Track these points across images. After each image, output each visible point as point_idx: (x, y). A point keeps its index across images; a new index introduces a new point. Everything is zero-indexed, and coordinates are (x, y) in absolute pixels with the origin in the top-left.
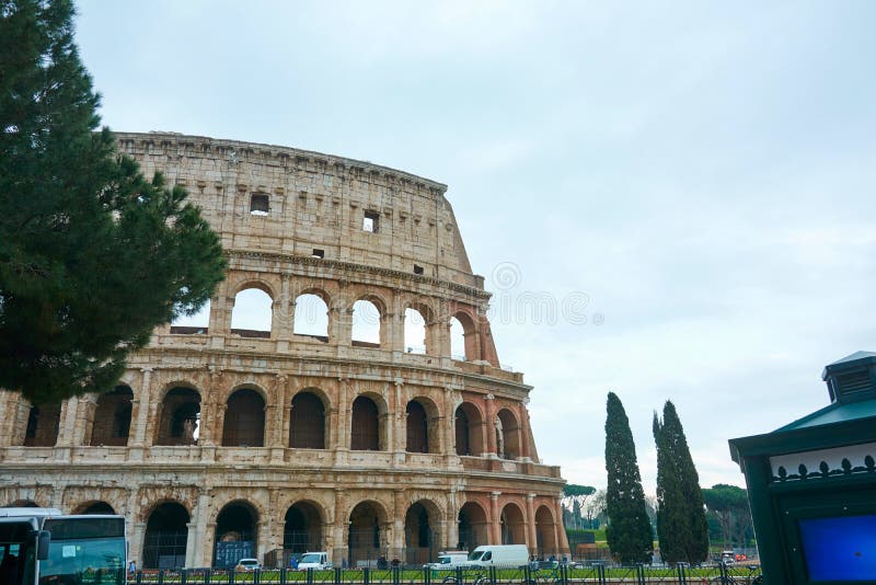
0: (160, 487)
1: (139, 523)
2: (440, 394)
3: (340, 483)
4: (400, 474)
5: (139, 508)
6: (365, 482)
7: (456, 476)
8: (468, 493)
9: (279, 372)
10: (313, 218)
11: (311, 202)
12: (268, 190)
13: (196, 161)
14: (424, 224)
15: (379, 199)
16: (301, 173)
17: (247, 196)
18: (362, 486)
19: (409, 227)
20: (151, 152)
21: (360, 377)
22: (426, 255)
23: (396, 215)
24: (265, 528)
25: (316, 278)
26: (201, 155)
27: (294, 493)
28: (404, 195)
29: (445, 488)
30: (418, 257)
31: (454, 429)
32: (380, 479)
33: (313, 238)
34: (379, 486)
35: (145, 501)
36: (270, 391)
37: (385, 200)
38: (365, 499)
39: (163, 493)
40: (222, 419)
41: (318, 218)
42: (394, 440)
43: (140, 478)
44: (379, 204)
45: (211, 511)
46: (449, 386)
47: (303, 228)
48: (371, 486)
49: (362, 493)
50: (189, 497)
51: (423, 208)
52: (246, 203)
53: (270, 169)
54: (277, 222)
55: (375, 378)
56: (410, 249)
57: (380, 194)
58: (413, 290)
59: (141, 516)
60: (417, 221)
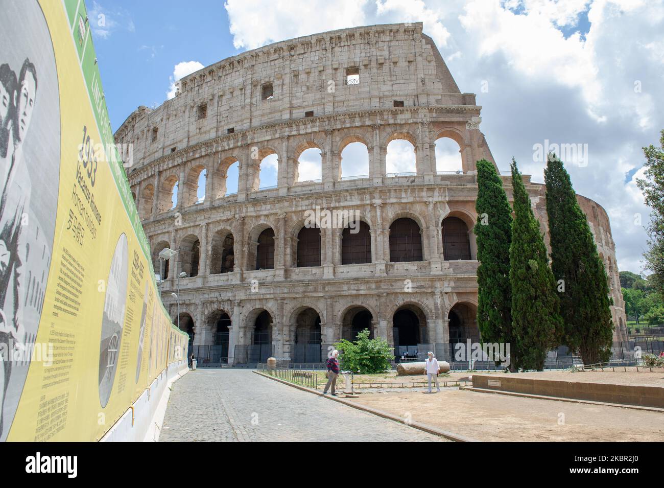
0: (212, 302)
1: (204, 327)
2: (424, 208)
3: (327, 292)
4: (381, 281)
5: (204, 316)
6: (349, 290)
7: (440, 279)
8: (458, 294)
9: (279, 212)
10: (304, 89)
11: (303, 77)
12: (272, 79)
13: (229, 76)
14: (403, 64)
15: (358, 55)
16: (294, 58)
17: (259, 88)
18: (346, 293)
19: (387, 70)
20: (205, 81)
21: (342, 204)
22: (405, 89)
23: (373, 64)
24: (275, 328)
25: (307, 134)
26: (231, 71)
27: (295, 301)
28: (381, 44)
29: (429, 290)
30: (398, 93)
31: (440, 237)
32: (363, 287)
33: (305, 104)
34: (362, 292)
35: (206, 312)
36: (276, 227)
37: (363, 55)
38: (352, 304)
39: (215, 306)
40: (247, 251)
41: (308, 88)
42: (376, 254)
43: (201, 297)
44: (357, 59)
45: (242, 317)
46: (430, 199)
47: (297, 99)
48: (354, 292)
49: (349, 299)
50: (229, 308)
51: (401, 50)
52: (258, 94)
53: (273, 63)
54: (279, 100)
55: (355, 203)
56: (389, 88)
57: (358, 51)
58: (391, 122)
59: (205, 322)
60: (395, 63)
